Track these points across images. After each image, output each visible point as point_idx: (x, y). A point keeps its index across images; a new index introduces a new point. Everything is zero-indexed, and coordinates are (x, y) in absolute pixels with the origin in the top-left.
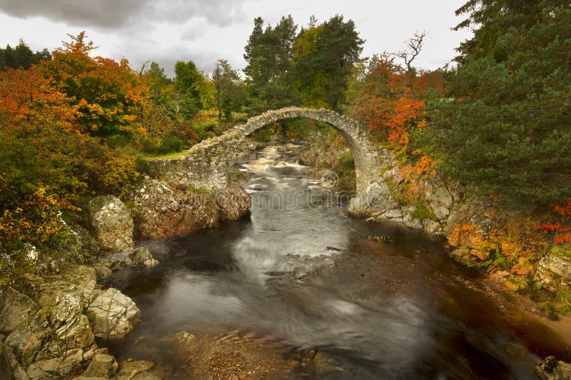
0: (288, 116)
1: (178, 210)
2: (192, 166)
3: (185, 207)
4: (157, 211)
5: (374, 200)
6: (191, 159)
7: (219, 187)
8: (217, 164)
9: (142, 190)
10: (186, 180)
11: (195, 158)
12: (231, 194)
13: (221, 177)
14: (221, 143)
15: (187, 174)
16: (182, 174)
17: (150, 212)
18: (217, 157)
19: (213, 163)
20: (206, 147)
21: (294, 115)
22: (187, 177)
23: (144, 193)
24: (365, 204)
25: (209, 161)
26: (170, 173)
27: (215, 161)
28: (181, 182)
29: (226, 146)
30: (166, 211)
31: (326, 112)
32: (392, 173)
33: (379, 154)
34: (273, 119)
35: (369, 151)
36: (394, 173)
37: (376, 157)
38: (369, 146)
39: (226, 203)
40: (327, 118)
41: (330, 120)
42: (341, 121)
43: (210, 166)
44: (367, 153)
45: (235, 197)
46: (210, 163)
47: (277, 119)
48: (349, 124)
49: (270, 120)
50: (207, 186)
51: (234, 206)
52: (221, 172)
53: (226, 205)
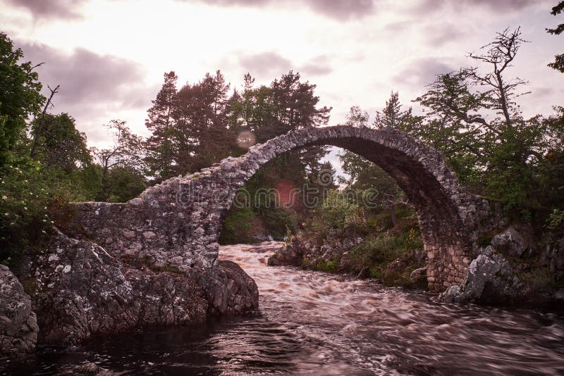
1: (131, 304)
2: (154, 217)
3: (144, 298)
4: (92, 298)
5: (488, 286)
6: (154, 203)
7: (205, 262)
8: (204, 216)
9: (53, 257)
10: (140, 246)
11: (160, 203)
13: (211, 242)
14: (215, 177)
15: (141, 234)
16: (132, 234)
17: (78, 298)
18: (205, 203)
19: (196, 215)
22: (143, 240)
23: (57, 263)
24: (473, 296)
25: (190, 211)
26: (106, 230)
27: (201, 210)
28: (128, 252)
29: (223, 183)
30: (109, 301)
32: (507, 237)
33: (476, 209)
34: (311, 137)
35: (463, 203)
36: (510, 238)
37: (473, 213)
38: (462, 194)
39: (221, 295)
40: (397, 143)
41: (400, 146)
42: (417, 149)
43: (189, 220)
44: (459, 205)
45: (236, 283)
46: (190, 214)
47: (316, 138)
48: (429, 155)
49: (305, 139)
50: (181, 262)
51: (235, 302)
52: (211, 233)
53: (220, 300)
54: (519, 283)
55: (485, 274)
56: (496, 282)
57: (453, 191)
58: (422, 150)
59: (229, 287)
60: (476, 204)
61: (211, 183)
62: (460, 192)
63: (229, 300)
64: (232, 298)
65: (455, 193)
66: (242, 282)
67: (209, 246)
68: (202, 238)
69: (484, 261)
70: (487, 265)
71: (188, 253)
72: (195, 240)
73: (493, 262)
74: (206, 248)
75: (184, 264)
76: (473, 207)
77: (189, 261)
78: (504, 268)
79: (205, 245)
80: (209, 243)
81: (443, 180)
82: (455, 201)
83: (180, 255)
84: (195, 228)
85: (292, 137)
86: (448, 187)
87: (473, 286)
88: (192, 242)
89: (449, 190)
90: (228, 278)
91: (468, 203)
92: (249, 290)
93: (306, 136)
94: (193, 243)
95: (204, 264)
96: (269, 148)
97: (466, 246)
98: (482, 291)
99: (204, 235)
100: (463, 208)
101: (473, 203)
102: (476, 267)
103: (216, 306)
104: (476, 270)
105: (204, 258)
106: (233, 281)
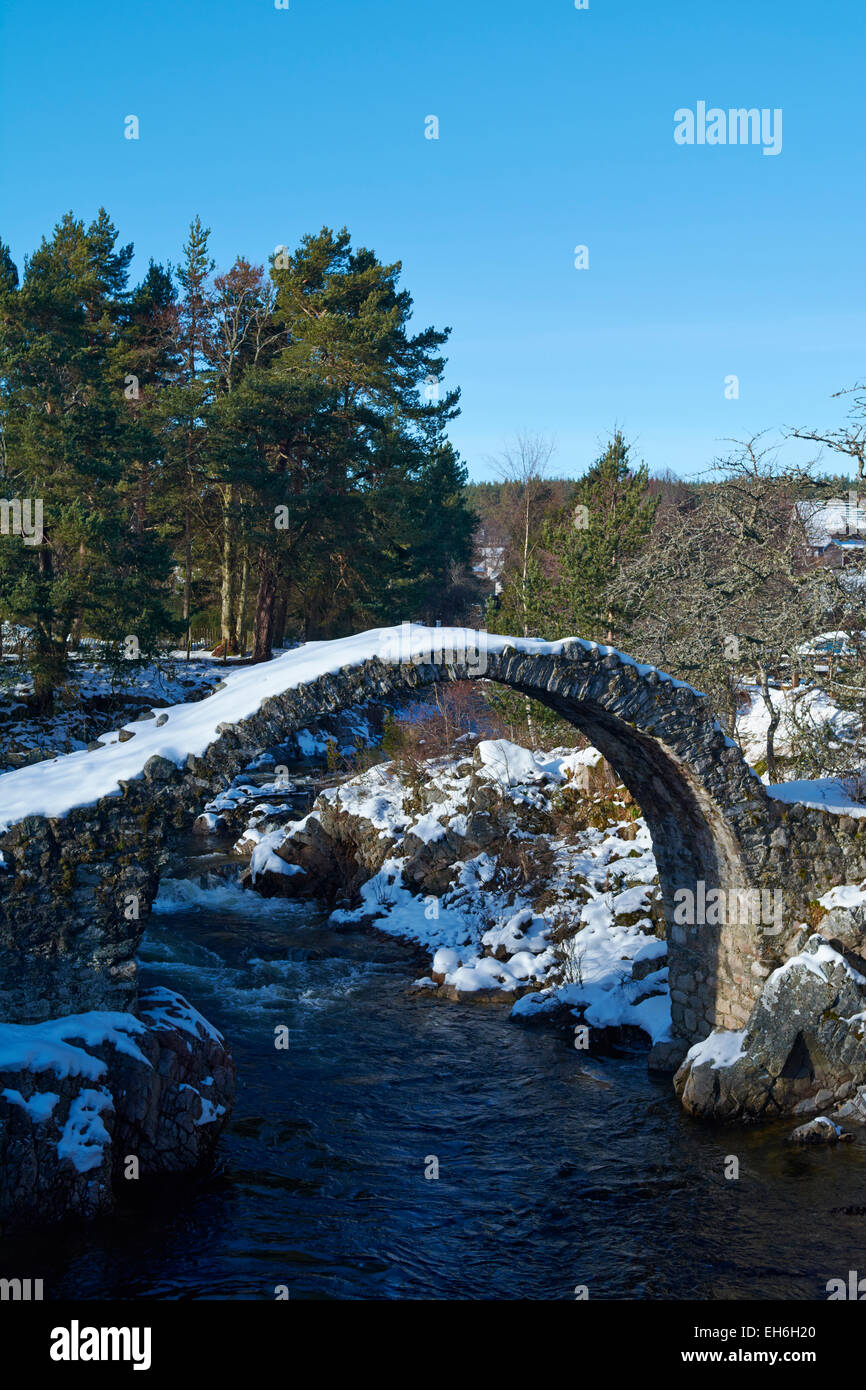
5: (803, 1040)
14: (131, 798)
24: (764, 1065)
33: (791, 838)
35: (758, 824)
37: (780, 850)
38: (755, 805)
39: (145, 1093)
40: (592, 686)
41: (601, 692)
42: (644, 697)
44: (748, 831)
46: (67, 895)
51: (177, 1105)
52: (118, 938)
53: (144, 1106)
55: (797, 1012)
56: (823, 1030)
57: (734, 798)
59: (165, 1068)
60: (789, 826)
62: (751, 799)
63: (163, 1101)
64: (172, 1097)
65: (738, 802)
67: (114, 970)
68: (97, 951)
69: (798, 978)
70: (806, 989)
71: (63, 991)
72: (79, 959)
73: (820, 981)
74: (108, 976)
75: (52, 1016)
76: (782, 836)
77: (66, 1009)
78: (844, 996)
79: (104, 969)
80: (114, 964)
81: (710, 770)
82: (736, 823)
83: (42, 996)
84: (82, 928)
86: (720, 787)
87: (768, 1042)
88: (73, 961)
89: (723, 795)
90: (161, 1045)
91: (772, 825)
94: (76, 966)
98: (786, 1054)
99: (104, 944)
100: (756, 837)
101: (785, 823)
102: (776, 994)
103: (132, 1120)
104: (776, 1000)
105: (103, 999)
106: (173, 1054)
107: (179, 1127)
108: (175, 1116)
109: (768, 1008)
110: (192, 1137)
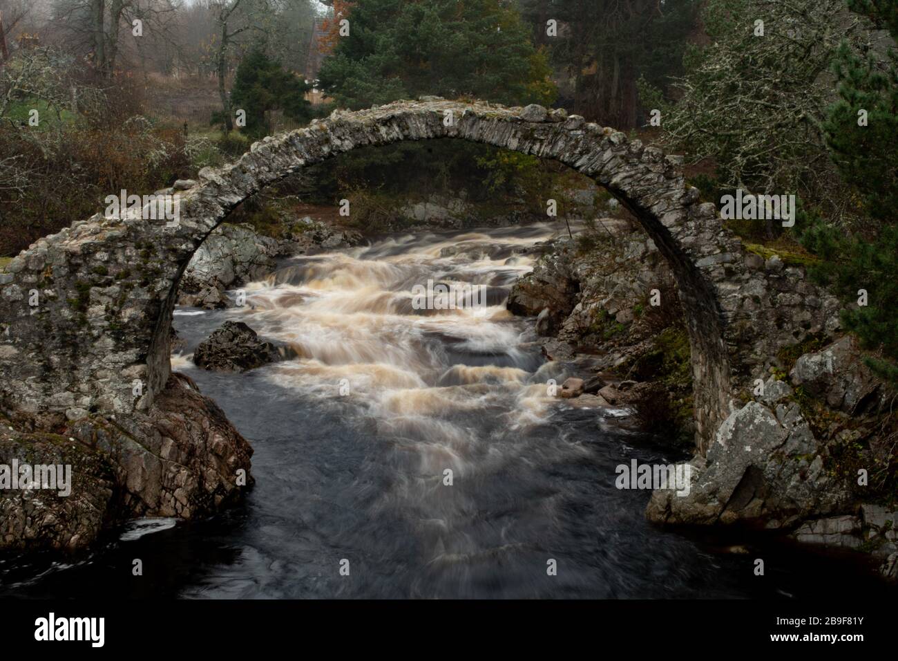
0: (396, 132)
5: (752, 474)
7: (118, 404)
8: (112, 314)
12: (165, 433)
13: (127, 365)
14: (133, 234)
18: (115, 289)
19: (97, 311)
20: (74, 245)
21: (420, 129)
24: (714, 493)
25: (83, 303)
27: (106, 302)
29: (150, 247)
31: (548, 119)
32: (822, 364)
33: (768, 288)
34: (338, 142)
35: (730, 274)
36: (830, 367)
37: (756, 299)
38: (728, 257)
39: (140, 471)
40: (553, 143)
41: (563, 150)
42: (608, 154)
43: (84, 322)
44: (721, 281)
45: (179, 446)
46: (84, 310)
47: (351, 146)
48: (641, 166)
49: (326, 149)
50: (71, 402)
51: (175, 482)
52: (128, 346)
53: (139, 480)
54: (820, 475)
55: (748, 449)
56: (771, 466)
57: (705, 249)
58: (622, 157)
59: (165, 452)
60: (766, 278)
61: (124, 248)
62: (724, 250)
63: (161, 478)
64: (171, 475)
65: (710, 253)
66: (198, 442)
67: (126, 372)
68: (110, 357)
69: (752, 418)
70: (758, 428)
71: (84, 387)
72: (96, 361)
73: (773, 422)
74: (120, 376)
75: (76, 405)
76: (757, 287)
77: (86, 400)
78: (794, 437)
79: (117, 371)
80: (123, 367)
81: (679, 223)
82: (708, 273)
83: (67, 389)
84: (96, 339)
85: (294, 145)
86: (690, 239)
87: (718, 473)
88: (90, 363)
89: (695, 246)
90: (162, 435)
91: (747, 276)
92: (217, 455)
93: (328, 141)
94: (94, 367)
95: (116, 407)
96: (244, 172)
97: (735, 374)
98: (734, 486)
99: (115, 351)
100: (729, 287)
101: (761, 275)
102: (731, 431)
103: (132, 491)
104: (730, 436)
105: (116, 395)
106: (172, 441)
107: (176, 500)
108: (174, 491)
109: (721, 442)
110: (185, 509)
